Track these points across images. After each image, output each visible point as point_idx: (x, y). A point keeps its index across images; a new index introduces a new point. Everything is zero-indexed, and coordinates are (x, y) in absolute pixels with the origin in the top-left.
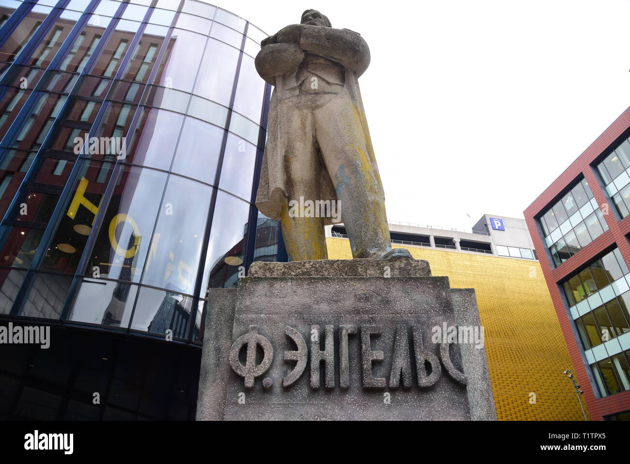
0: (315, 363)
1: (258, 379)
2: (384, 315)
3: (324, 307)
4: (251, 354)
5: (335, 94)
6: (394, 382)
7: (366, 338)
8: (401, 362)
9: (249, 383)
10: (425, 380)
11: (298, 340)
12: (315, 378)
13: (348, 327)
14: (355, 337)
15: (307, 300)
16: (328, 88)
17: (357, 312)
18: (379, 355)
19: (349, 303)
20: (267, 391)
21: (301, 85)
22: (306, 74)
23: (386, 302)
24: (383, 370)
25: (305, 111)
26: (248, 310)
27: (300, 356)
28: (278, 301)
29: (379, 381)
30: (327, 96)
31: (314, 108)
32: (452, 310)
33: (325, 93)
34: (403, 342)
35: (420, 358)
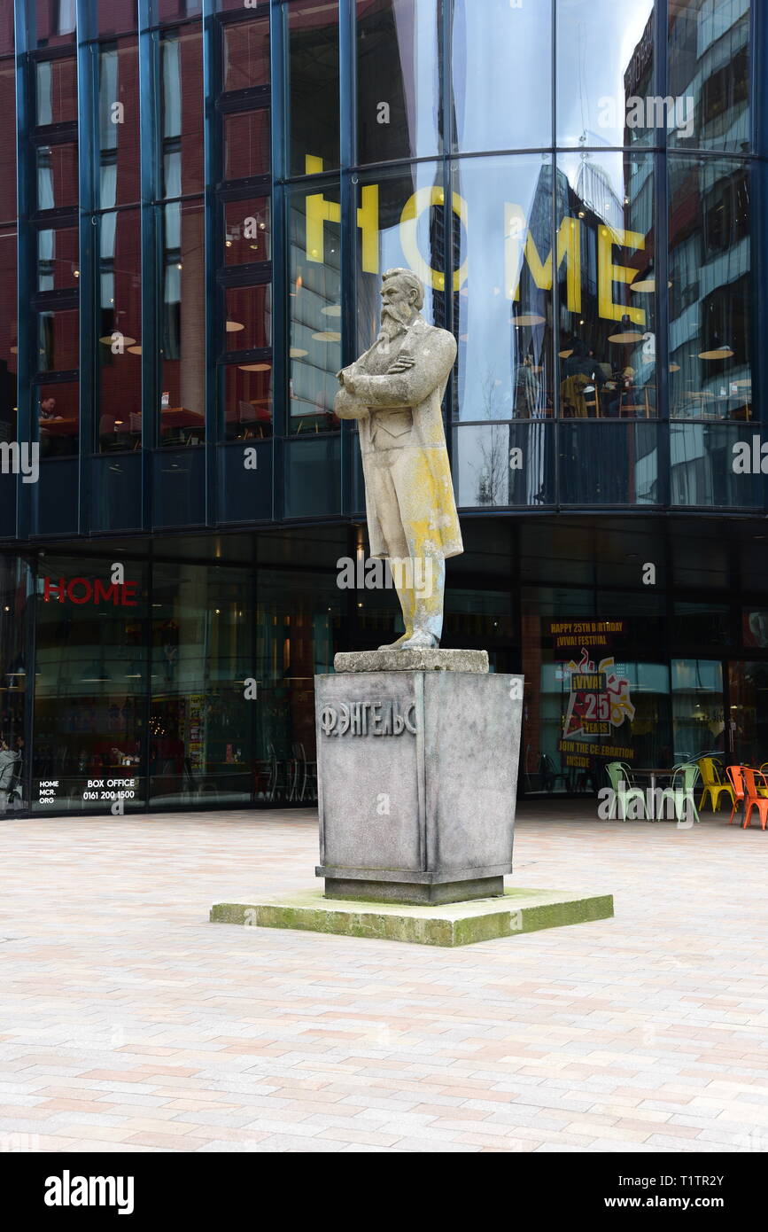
0: (352, 723)
1: (331, 731)
2: (383, 695)
3: (357, 691)
4: (327, 718)
5: (401, 448)
6: (384, 732)
7: (373, 709)
8: (387, 722)
9: (328, 733)
10: (397, 731)
11: (346, 709)
12: (353, 730)
13: (366, 704)
14: (368, 709)
15: (350, 688)
16: (396, 443)
17: (371, 694)
18: (378, 718)
19: (368, 689)
20: (337, 735)
21: (374, 441)
22: (375, 427)
23: (384, 688)
24: (380, 725)
25: (382, 469)
26: (325, 694)
27: (346, 719)
28: (337, 688)
29: (378, 731)
30: (395, 451)
31: (389, 465)
32: (414, 692)
33: (394, 448)
34: (388, 712)
35: (395, 721)
